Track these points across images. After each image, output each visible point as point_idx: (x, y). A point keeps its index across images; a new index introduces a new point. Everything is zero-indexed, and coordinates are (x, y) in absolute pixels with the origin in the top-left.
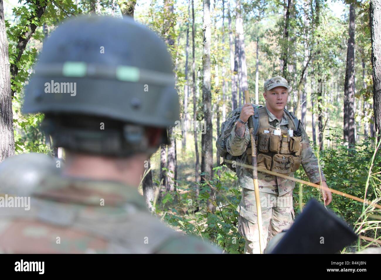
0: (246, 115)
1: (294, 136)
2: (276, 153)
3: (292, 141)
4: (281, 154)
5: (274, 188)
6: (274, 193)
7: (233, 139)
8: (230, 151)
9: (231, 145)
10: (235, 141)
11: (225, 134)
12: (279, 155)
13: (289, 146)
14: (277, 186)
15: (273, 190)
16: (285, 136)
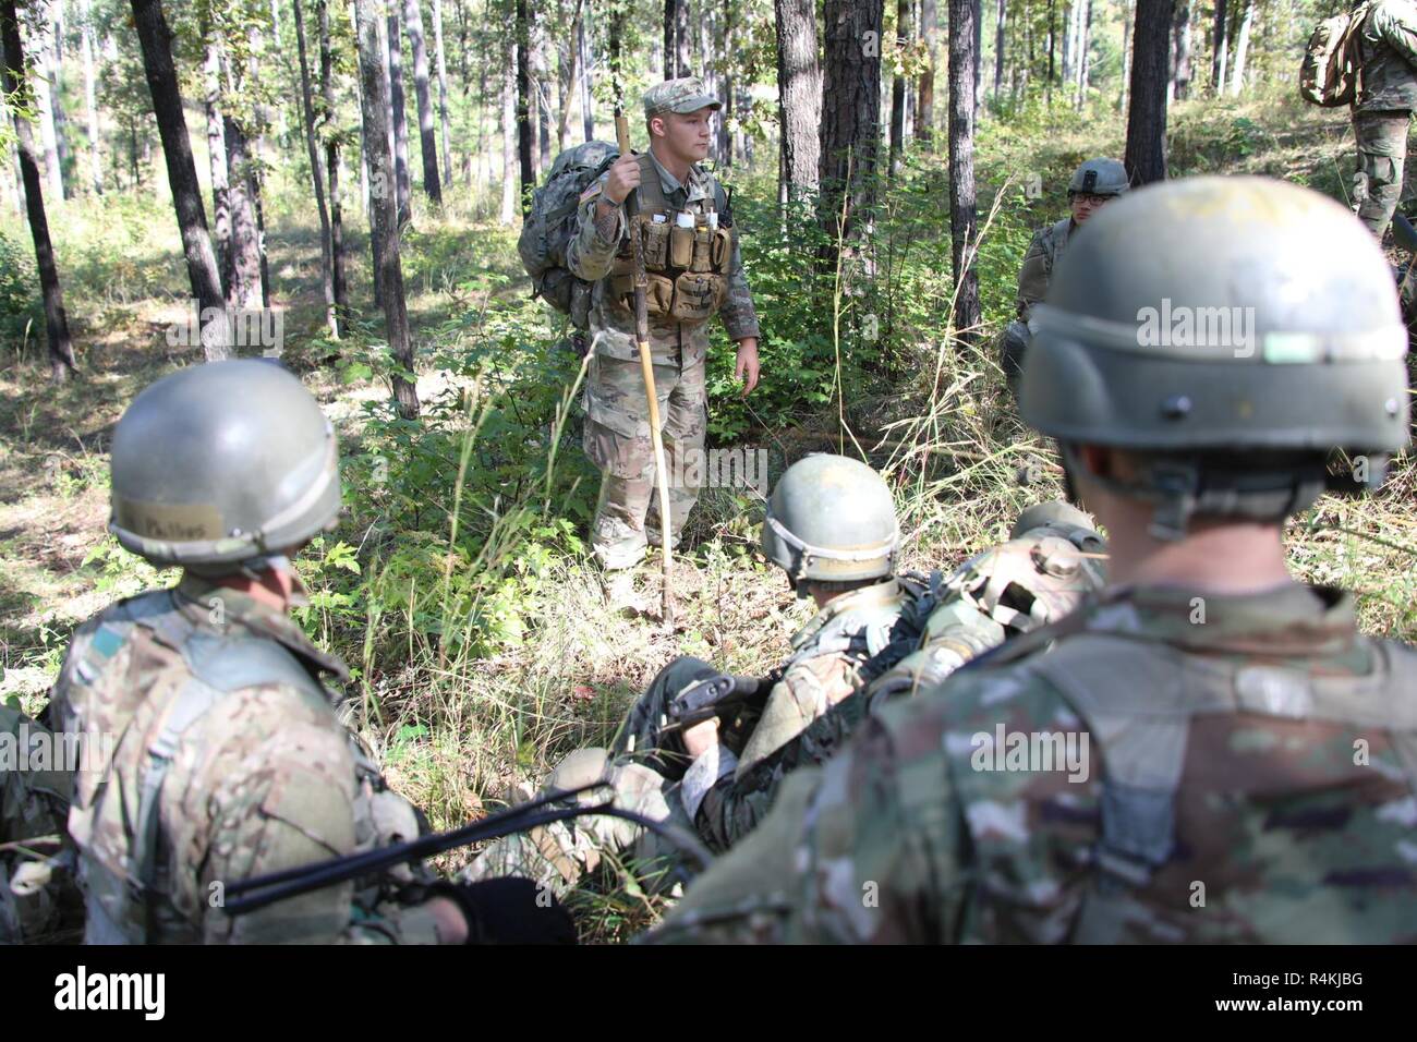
0: (623, 188)
1: (720, 226)
2: (681, 270)
3: (718, 240)
4: (694, 272)
5: (673, 353)
6: (675, 364)
7: (587, 240)
8: (576, 267)
9: (580, 253)
10: (593, 247)
11: (548, 222)
12: (688, 274)
13: (711, 254)
14: (680, 347)
15: (671, 358)
16: (704, 229)
